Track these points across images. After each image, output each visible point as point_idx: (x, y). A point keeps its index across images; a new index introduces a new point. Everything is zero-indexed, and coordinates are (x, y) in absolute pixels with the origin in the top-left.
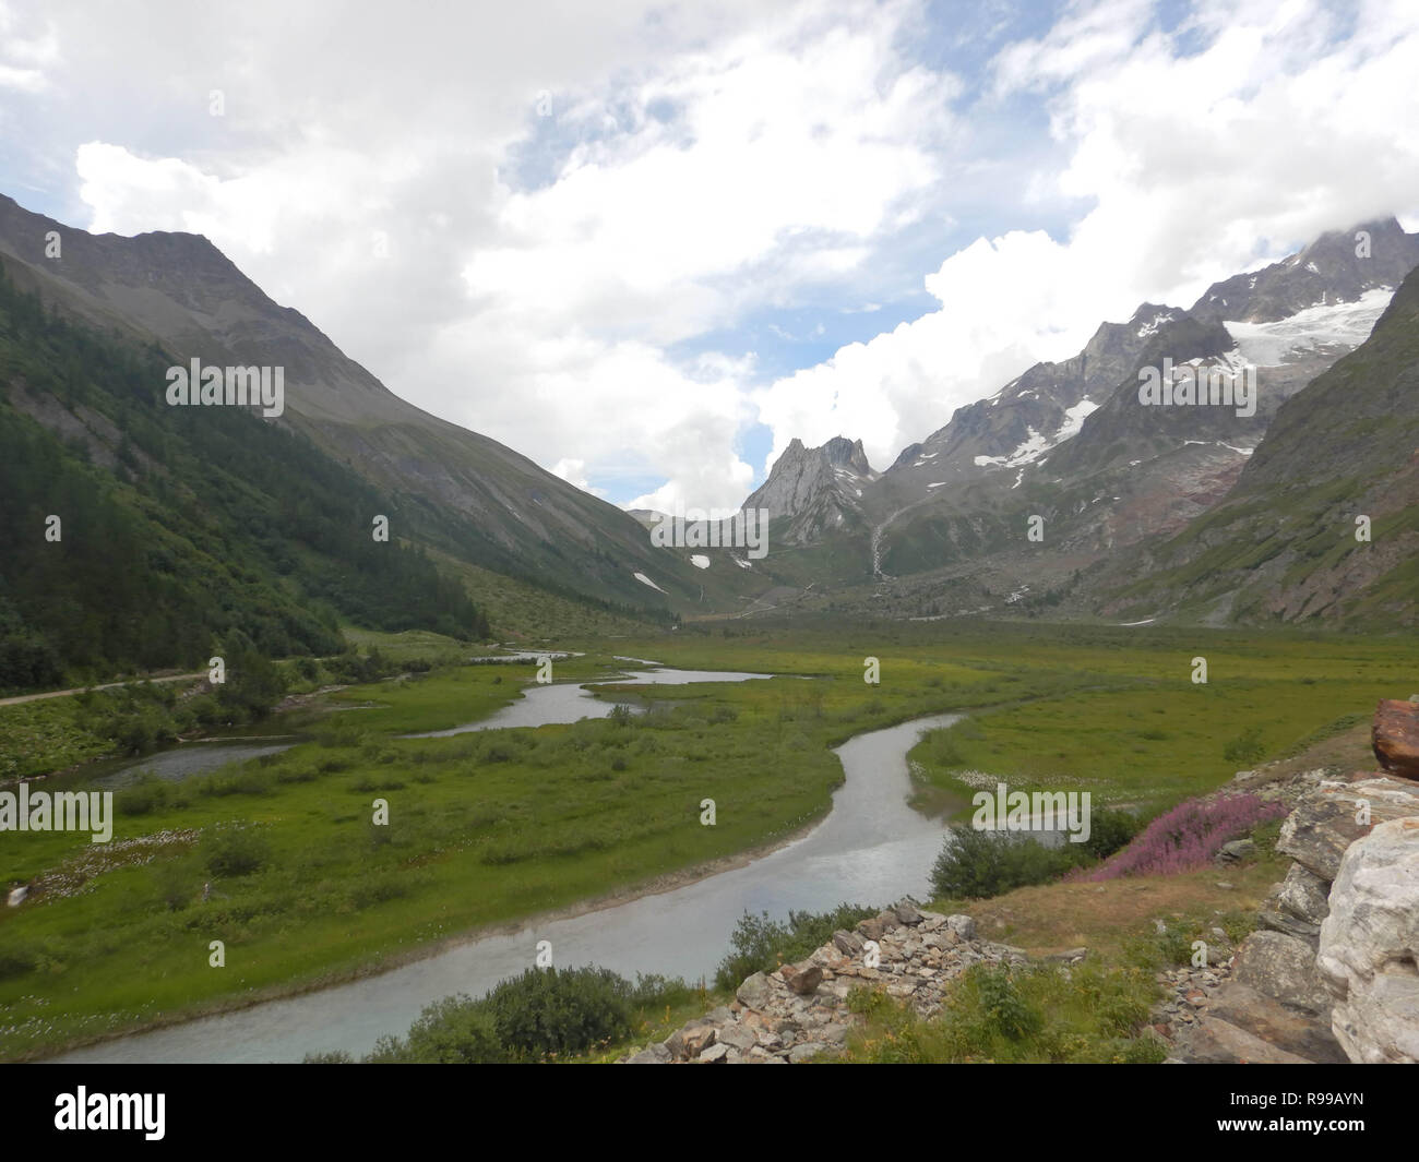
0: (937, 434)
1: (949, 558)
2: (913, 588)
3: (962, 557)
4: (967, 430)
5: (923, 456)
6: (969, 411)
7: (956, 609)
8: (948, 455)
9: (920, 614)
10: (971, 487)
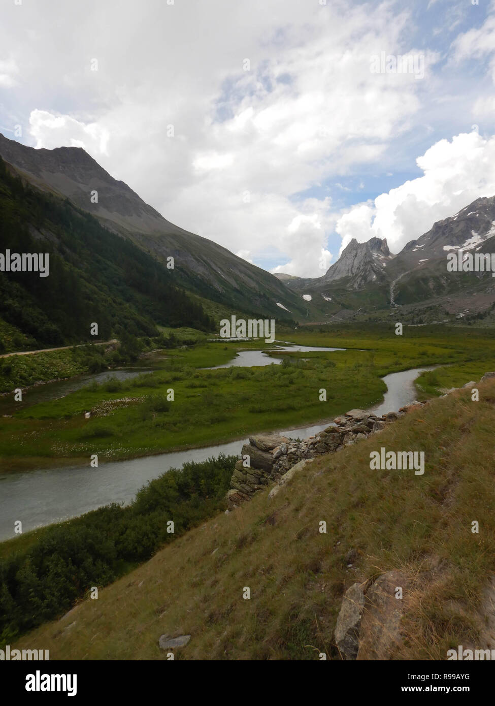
0: (424, 235)
1: (429, 296)
2: (410, 311)
3: (435, 295)
4: (441, 233)
5: (417, 246)
6: (442, 223)
7: (431, 320)
8: (430, 245)
9: (413, 323)
10: (440, 262)
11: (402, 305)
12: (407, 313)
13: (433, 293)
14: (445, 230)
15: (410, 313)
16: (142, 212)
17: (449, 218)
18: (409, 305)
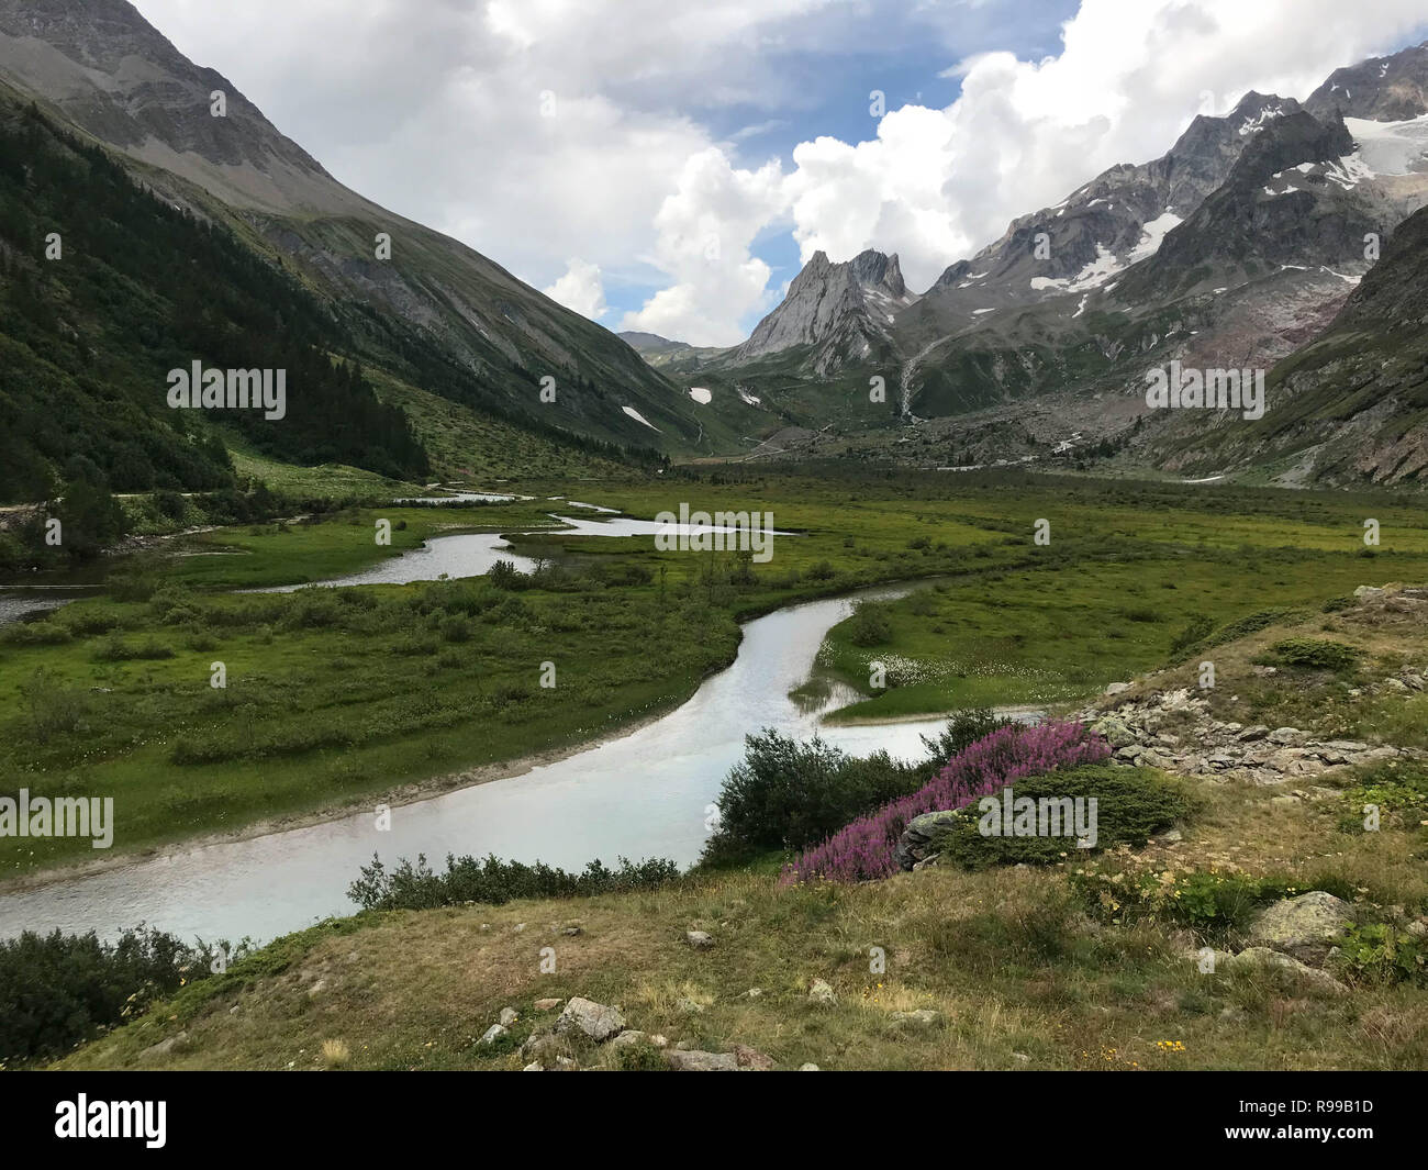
0: (989, 250)
1: (992, 399)
2: (947, 433)
3: (1006, 397)
4: (1025, 245)
5: (970, 276)
6: (1029, 222)
7: (994, 458)
8: (999, 275)
9: (951, 464)
10: (1024, 314)
11: (930, 418)
12: (938, 439)
13: (1002, 390)
14: (1036, 238)
15: (946, 438)
16: (269, 155)
17: (1047, 210)
18: (946, 419)
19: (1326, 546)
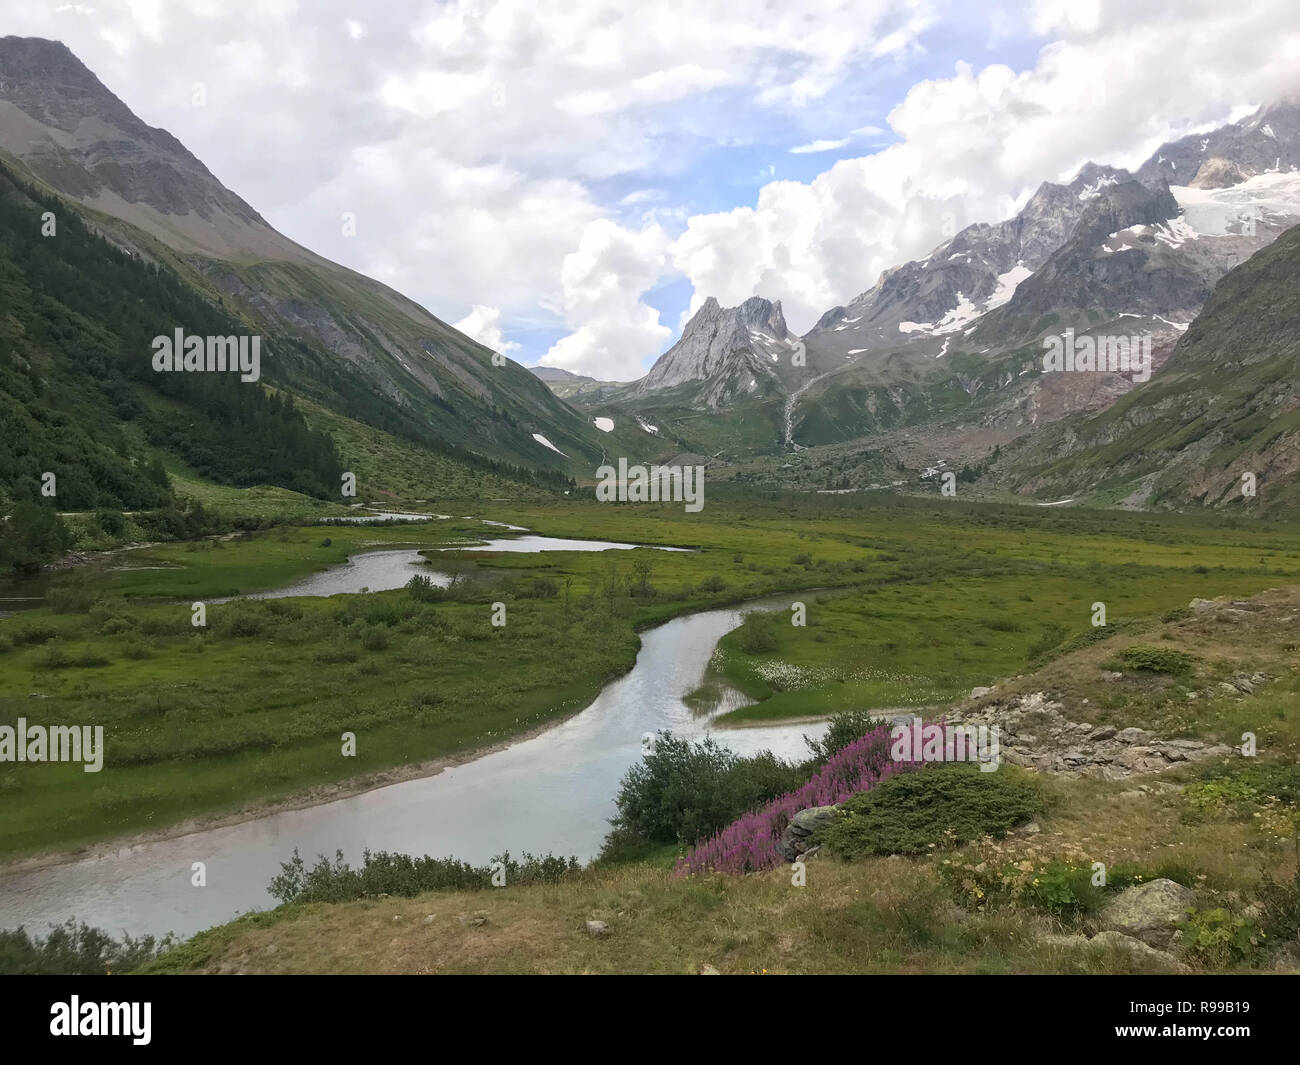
0: (862, 298)
1: (866, 429)
2: (826, 460)
3: (878, 428)
4: (894, 294)
5: (845, 320)
6: (896, 273)
7: (868, 482)
8: (872, 320)
9: (829, 487)
10: (893, 355)
11: (810, 446)
12: (818, 464)
13: (874, 421)
14: (904, 288)
17: (913, 263)
18: (825, 447)
19: (1166, 563)
